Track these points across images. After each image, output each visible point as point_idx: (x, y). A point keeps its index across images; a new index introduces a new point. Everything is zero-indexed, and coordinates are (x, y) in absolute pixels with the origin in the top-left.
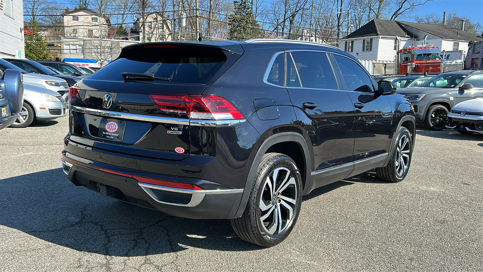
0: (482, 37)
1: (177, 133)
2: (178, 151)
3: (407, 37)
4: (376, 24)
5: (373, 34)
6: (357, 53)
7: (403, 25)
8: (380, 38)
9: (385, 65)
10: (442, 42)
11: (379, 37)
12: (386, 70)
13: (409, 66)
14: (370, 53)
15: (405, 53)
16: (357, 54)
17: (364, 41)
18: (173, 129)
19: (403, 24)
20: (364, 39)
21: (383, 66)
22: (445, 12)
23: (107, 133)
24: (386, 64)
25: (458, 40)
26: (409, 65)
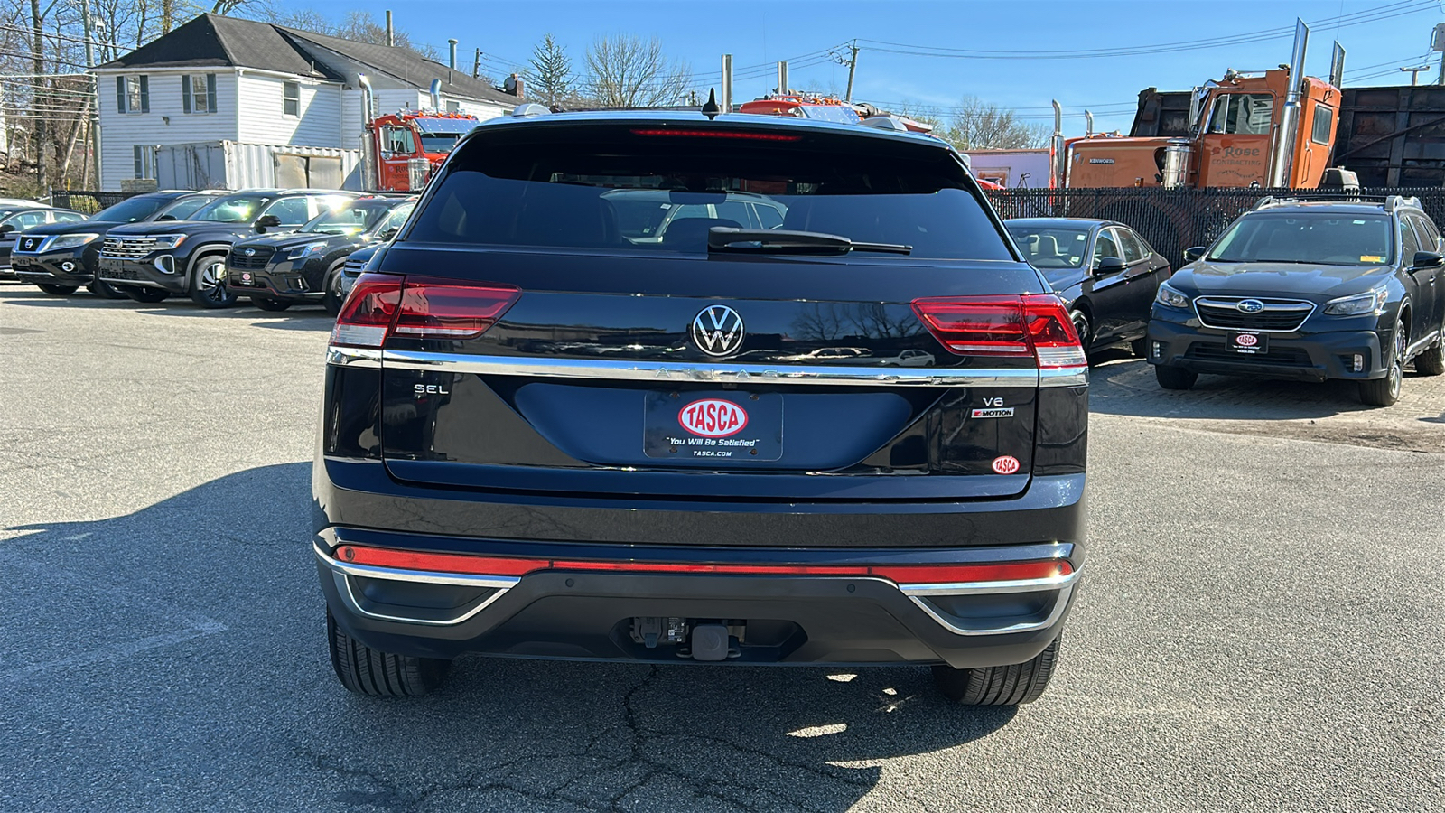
0: (504, 90)
1: (1001, 413)
2: (1001, 467)
3: (317, 78)
4: (216, 28)
5: (215, 60)
6: (164, 118)
7: (295, 40)
8: (241, 74)
9: (305, 160)
10: (417, 97)
11: (238, 71)
12: (310, 177)
13: (415, 168)
14: (211, 118)
15: (397, 129)
16: (166, 119)
17: (186, 79)
18: (988, 405)
19: (297, 37)
20: (186, 73)
21: (302, 161)
22: (388, 12)
23: (692, 442)
24: (307, 158)
25: (457, 96)
26: (415, 163)
